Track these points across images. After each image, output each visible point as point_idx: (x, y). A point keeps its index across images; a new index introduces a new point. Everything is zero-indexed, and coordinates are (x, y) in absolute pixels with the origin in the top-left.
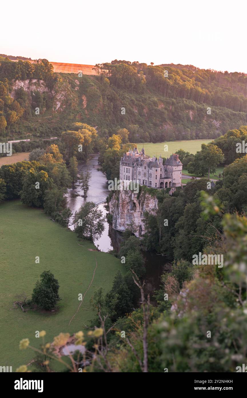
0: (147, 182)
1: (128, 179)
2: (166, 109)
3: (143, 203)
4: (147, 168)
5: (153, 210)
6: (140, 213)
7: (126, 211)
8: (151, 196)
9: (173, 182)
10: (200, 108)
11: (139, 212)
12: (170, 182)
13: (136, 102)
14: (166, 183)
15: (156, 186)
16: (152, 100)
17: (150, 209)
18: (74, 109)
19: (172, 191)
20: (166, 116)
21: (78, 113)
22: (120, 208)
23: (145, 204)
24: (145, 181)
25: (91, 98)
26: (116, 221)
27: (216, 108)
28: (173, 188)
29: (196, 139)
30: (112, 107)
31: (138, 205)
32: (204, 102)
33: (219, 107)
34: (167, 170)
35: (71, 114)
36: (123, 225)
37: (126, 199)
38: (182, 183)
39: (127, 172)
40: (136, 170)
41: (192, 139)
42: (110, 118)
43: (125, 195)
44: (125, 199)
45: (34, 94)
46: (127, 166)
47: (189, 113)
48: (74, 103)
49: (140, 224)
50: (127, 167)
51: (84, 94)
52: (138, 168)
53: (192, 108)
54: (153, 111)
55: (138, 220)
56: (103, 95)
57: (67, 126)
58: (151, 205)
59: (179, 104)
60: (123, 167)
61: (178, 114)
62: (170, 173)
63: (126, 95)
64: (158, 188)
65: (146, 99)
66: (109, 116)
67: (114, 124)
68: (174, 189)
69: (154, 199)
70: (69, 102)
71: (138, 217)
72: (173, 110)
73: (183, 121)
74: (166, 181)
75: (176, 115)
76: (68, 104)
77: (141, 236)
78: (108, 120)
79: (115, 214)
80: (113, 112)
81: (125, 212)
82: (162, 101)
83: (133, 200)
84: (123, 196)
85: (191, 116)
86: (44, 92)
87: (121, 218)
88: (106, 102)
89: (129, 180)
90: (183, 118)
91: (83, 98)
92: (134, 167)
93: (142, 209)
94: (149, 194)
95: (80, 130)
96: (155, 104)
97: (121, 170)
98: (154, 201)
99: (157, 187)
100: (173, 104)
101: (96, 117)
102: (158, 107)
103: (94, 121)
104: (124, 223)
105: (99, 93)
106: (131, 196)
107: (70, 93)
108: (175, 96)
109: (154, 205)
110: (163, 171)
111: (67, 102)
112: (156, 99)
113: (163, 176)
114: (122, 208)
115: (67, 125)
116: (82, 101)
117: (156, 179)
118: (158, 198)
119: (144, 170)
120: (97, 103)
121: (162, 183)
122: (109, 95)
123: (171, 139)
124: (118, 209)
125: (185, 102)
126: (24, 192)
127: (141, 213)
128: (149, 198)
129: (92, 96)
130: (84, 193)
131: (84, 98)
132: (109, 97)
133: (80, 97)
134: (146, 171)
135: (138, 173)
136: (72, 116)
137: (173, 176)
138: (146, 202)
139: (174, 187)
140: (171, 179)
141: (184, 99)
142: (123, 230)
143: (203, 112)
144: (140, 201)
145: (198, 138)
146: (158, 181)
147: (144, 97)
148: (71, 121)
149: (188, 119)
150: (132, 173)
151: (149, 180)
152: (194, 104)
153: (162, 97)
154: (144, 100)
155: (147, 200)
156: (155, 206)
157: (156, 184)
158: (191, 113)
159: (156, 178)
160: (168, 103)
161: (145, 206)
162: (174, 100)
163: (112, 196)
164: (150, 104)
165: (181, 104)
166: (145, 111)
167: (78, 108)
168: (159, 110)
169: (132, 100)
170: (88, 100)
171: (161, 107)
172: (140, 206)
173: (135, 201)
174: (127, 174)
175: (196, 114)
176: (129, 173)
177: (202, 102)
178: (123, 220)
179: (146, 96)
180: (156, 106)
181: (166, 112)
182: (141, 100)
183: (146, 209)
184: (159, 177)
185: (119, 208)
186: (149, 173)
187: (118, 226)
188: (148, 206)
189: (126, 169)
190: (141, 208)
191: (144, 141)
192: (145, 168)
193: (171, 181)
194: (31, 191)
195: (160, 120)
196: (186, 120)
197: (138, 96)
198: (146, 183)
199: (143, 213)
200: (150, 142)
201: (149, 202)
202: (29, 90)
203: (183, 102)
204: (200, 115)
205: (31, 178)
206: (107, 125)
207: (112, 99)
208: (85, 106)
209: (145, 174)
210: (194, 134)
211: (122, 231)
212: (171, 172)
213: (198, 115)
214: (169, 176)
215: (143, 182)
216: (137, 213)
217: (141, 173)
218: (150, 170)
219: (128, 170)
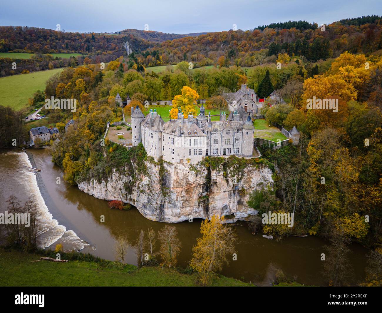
1: (198, 153)
4: (232, 132)
6: (227, 193)
7: (195, 196)
8: (254, 168)
11: (225, 192)
17: (254, 184)
23: (242, 180)
24: (227, 150)
31: (225, 184)
37: (197, 181)
39: (195, 144)
40: (209, 137)
44: (195, 181)
50: (195, 138)
52: (214, 135)
58: (254, 179)
60: (188, 138)
71: (224, 198)
81: (192, 198)
83: (214, 180)
89: (200, 154)
93: (233, 187)
104: (190, 212)
109: (261, 178)
114: (187, 194)
127: (231, 193)
128: (250, 171)
134: (229, 136)
135: (212, 142)
150: (206, 144)
151: (234, 147)
155: (248, 175)
161: (241, 183)
172: (228, 184)
173: (219, 181)
178: (187, 209)
183: (244, 185)
186: (235, 137)
187: (169, 217)
188: (249, 182)
189: (192, 141)
198: (230, 152)
199: (232, 191)
201: (252, 176)
209: (227, 141)
215: (225, 152)
216: (222, 194)
217: (219, 141)
218: (236, 134)
219: (198, 141)
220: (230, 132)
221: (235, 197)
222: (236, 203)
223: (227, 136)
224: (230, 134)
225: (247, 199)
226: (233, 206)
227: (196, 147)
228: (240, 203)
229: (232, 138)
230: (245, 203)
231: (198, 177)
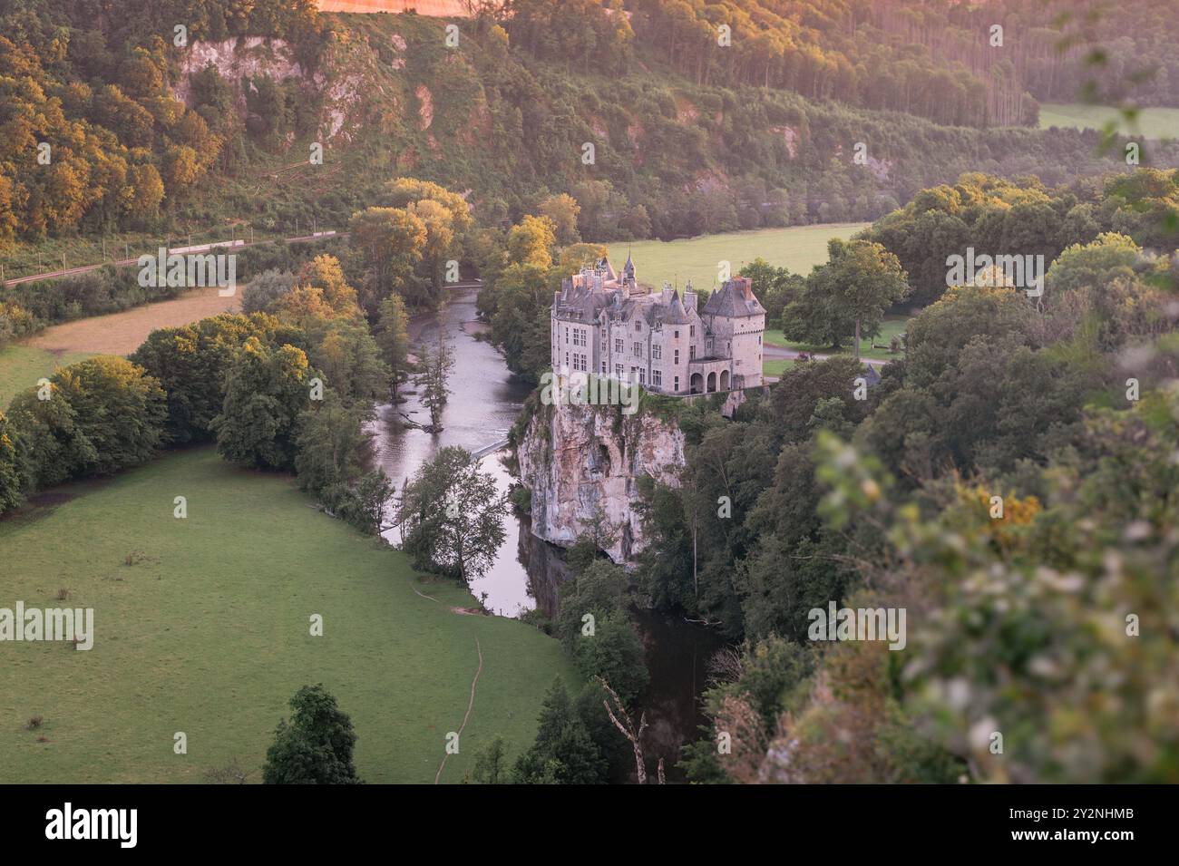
0: (646, 374)
1: (580, 364)
2: (702, 124)
3: (635, 445)
4: (645, 326)
5: (669, 469)
6: (623, 480)
7: (576, 475)
8: (659, 421)
9: (735, 373)
10: (820, 117)
11: (620, 476)
12: (725, 372)
13: (601, 104)
14: (712, 375)
15: (676, 386)
16: (653, 95)
17: (659, 465)
18: (392, 135)
19: (733, 402)
20: (703, 148)
21: (405, 145)
22: (556, 465)
23: (640, 449)
24: (637, 373)
25: (450, 96)
26: (545, 509)
27: (876, 114)
28: (736, 394)
29: (811, 223)
30: (520, 121)
31: (618, 454)
32: (833, 97)
33: (885, 112)
34: (713, 330)
35: (383, 151)
36: (569, 523)
37: (576, 436)
38: (765, 374)
39: (576, 342)
40: (607, 333)
41: (796, 222)
42: (513, 161)
43: (573, 421)
44: (572, 433)
45: (252, 87)
46: (576, 321)
47: (784, 135)
48: (390, 112)
49: (625, 520)
50: (577, 326)
51: (424, 83)
52: (614, 329)
53: (793, 119)
54: (660, 133)
55: (618, 505)
56: (488, 83)
57: (370, 192)
58: (662, 453)
59: (749, 107)
60: (564, 324)
61: (746, 139)
62: (723, 341)
63: (568, 82)
64: (684, 393)
65: (633, 93)
66: (511, 155)
67: (526, 180)
68: (740, 395)
69: (671, 433)
70: (374, 109)
71: (619, 494)
72: (729, 126)
73: (761, 164)
74: (708, 368)
75: (738, 142)
76: (368, 117)
77: (631, 559)
78: (508, 168)
79: (538, 488)
80: (524, 140)
81: (571, 478)
82: (689, 98)
83: (598, 438)
84: (566, 424)
85: (789, 146)
86: (287, 80)
87: (559, 501)
88: (499, 105)
89: (584, 368)
90: (764, 154)
91: (420, 96)
92: (598, 325)
93: (631, 467)
94: (654, 415)
95: (411, 205)
96: (666, 107)
97: (556, 335)
98: (670, 438)
99: (680, 390)
100: (727, 105)
101: (464, 158)
102: (675, 117)
103: (460, 171)
104: (569, 515)
105: (473, 76)
106: (592, 422)
107: (376, 79)
108: (733, 79)
109: (671, 452)
110: (699, 333)
111: (367, 112)
112: (667, 91)
113: (700, 354)
114: (563, 466)
115: (367, 187)
116: (416, 104)
117: (677, 362)
118: (685, 428)
119: (635, 333)
120: (468, 111)
121: (696, 378)
122: (508, 83)
123: (724, 225)
124: (550, 470)
125: (767, 98)
126: (229, 421)
127: (629, 482)
128: (653, 429)
129: (450, 87)
130: (433, 417)
131: (424, 95)
132: (508, 89)
133: (409, 93)
134: (640, 337)
135: (613, 346)
136: (383, 159)
137: (734, 352)
138: (643, 441)
139: (740, 389)
140: (728, 362)
141: (765, 89)
142: (569, 541)
143: (832, 131)
144: (622, 439)
145: (815, 220)
146: (682, 371)
147: (626, 84)
148: (381, 175)
149: (781, 155)
150: (594, 347)
151: (652, 369)
152: (800, 103)
153: (689, 84)
154: (629, 97)
155: (647, 437)
156: (676, 454)
157: (677, 379)
158: (789, 134)
159: (676, 359)
160: (709, 104)
161: (640, 456)
162: (732, 94)
163: (526, 425)
164: (647, 109)
165: (755, 106)
166: (632, 132)
167: (402, 131)
168: (681, 129)
169: (586, 98)
170: (437, 104)
171: (685, 117)
172: (622, 455)
173: (607, 441)
174: (578, 349)
175: (808, 137)
176: (584, 344)
177: (827, 97)
178: (566, 506)
179: (636, 82)
180: (668, 116)
181: (704, 133)
182: (617, 97)
184: (684, 356)
185: (554, 466)
186: (653, 343)
187: (549, 525)
188: (652, 457)
189: (571, 333)
190: (627, 463)
191: (631, 234)
192: (638, 328)
193: (729, 370)
194: (251, 416)
195: (686, 161)
196: (772, 160)
197: (607, 84)
198: (642, 378)
199: (633, 479)
200: (652, 237)
201: (655, 442)
202: (237, 74)
203: (761, 99)
204: (820, 139)
205: (252, 373)
206: (504, 184)
207: (518, 96)
208: (428, 122)
209: (637, 348)
210: (803, 207)
211: (563, 544)
212: (726, 338)
213: (815, 140)
214: (721, 353)
215: (633, 375)
216: (615, 479)
217: (626, 345)
218: (654, 334)
219: (580, 334)
220: (643, 325)
223: (636, 337)
224: (643, 331)
229: (646, 342)
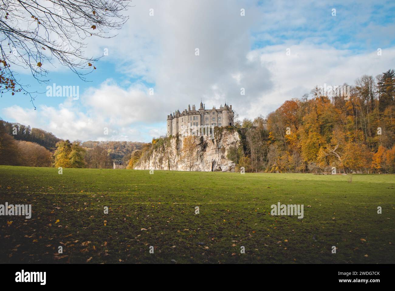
1: (196, 125)
5: (232, 143)
7: (195, 153)
8: (228, 132)
11: (212, 149)
15: (228, 125)
17: (229, 143)
23: (221, 140)
24: (214, 124)
31: (212, 144)
39: (194, 119)
40: (203, 117)
44: (194, 142)
46: (194, 115)
49: (213, 161)
52: (205, 115)
55: (211, 157)
58: (230, 139)
60: (190, 116)
71: (212, 154)
83: (205, 141)
84: (192, 140)
92: (201, 115)
93: (217, 146)
106: (202, 138)
127: (216, 150)
128: (226, 134)
135: (205, 119)
138: (223, 138)
151: (218, 123)
155: (225, 137)
157: (228, 123)
159: (228, 118)
161: (221, 142)
173: (208, 141)
176: (197, 120)
183: (223, 144)
188: (226, 141)
189: (192, 118)
190: (215, 145)
201: (228, 137)
209: (213, 119)
216: (211, 151)
217: (209, 119)
218: (218, 114)
219: (196, 117)
220: (215, 113)
221: (219, 153)
222: (220, 158)
223: (213, 116)
225: (226, 153)
226: (219, 160)
227: (194, 121)
228: (223, 157)
229: (217, 117)
230: (225, 157)
231: (196, 139)
